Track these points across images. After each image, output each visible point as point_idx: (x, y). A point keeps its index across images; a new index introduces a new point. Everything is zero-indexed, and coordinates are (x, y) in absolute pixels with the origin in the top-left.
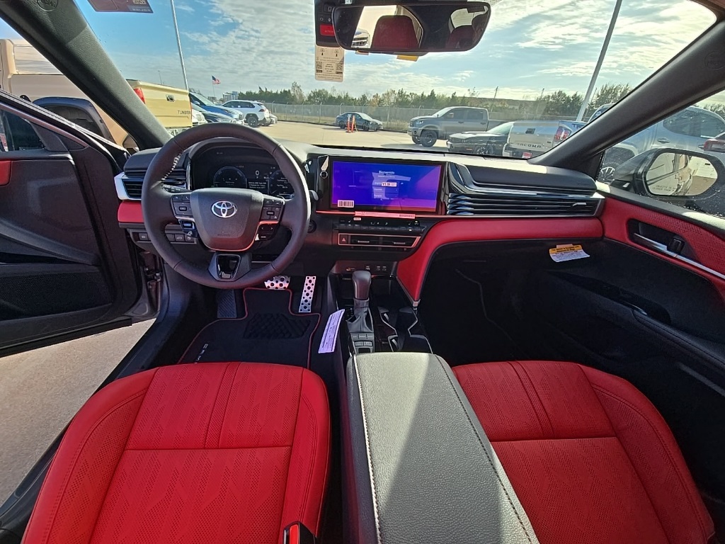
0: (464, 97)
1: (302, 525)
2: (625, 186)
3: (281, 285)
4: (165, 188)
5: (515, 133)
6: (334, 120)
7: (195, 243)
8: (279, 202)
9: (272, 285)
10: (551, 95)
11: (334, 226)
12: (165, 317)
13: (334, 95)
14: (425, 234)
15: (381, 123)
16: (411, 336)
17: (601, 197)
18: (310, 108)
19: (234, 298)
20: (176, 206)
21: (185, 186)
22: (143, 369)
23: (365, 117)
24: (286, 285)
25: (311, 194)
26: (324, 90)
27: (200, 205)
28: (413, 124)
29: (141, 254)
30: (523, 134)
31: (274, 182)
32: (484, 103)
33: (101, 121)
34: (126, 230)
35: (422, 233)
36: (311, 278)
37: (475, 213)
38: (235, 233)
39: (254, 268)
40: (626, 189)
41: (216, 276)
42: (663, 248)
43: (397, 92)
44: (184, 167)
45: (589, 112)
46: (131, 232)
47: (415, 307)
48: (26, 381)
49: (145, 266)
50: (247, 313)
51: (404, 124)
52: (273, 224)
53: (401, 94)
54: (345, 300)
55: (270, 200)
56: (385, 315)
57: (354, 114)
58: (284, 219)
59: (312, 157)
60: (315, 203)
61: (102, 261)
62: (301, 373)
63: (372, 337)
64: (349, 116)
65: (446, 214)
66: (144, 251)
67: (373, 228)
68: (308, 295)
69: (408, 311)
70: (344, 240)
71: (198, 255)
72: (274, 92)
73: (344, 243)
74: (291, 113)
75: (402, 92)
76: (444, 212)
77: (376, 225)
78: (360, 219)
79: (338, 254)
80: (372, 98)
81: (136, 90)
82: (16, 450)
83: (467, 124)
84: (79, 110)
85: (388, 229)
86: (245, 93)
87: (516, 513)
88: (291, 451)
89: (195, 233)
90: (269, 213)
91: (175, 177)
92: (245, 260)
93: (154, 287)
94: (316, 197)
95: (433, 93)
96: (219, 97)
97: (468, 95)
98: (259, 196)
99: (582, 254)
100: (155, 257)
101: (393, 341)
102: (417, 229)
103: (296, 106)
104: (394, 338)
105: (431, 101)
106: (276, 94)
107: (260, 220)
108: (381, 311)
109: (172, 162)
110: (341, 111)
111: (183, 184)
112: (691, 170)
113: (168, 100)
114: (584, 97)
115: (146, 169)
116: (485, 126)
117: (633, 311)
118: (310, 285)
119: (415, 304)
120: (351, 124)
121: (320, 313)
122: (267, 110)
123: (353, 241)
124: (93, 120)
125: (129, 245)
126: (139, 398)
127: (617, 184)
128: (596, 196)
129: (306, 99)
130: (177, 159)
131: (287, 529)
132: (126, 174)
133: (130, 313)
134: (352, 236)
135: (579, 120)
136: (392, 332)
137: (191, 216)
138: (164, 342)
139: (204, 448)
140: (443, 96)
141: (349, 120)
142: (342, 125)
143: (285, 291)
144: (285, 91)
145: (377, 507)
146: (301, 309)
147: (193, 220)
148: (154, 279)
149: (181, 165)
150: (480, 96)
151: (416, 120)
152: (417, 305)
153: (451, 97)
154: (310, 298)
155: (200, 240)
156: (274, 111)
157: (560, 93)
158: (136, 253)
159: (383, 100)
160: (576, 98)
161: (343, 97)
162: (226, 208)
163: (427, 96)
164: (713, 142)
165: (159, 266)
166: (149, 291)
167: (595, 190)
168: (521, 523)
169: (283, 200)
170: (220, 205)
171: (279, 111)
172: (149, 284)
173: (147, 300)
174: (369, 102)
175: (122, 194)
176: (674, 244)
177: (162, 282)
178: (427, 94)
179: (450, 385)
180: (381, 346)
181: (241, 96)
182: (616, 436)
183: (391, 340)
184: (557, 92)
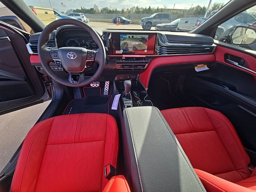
0: (162, 9)
1: (110, 165)
2: (224, 41)
3: (97, 85)
4: (47, 48)
5: (181, 23)
6: (112, 20)
7: (62, 70)
8: (93, 52)
9: (93, 85)
10: (195, 7)
11: (115, 61)
12: (55, 99)
13: (111, 10)
14: (149, 63)
15: (130, 21)
16: (145, 101)
17: (216, 45)
18: (102, 16)
19: (80, 91)
20: (53, 55)
21: (55, 47)
22: (49, 117)
23: (124, 18)
24: (98, 85)
25: (105, 48)
26: (107, 7)
27: (62, 54)
28: (142, 21)
29: (42, 76)
30: (184, 23)
31: (90, 45)
32: (170, 11)
33: (21, 24)
34: (34, 66)
35: (148, 62)
36: (107, 82)
37: (168, 54)
38: (77, 65)
39: (86, 79)
40: (225, 42)
41: (71, 82)
42: (237, 64)
43: (136, 7)
44: (54, 39)
45: (209, 14)
46: (36, 67)
47: (146, 90)
48: (12, 120)
49: (45, 80)
50: (85, 96)
51: (139, 21)
52: (92, 61)
53: (137, 8)
54: (121, 89)
55: (90, 51)
56: (136, 94)
57: (120, 17)
58: (96, 59)
59: (105, 33)
60: (107, 52)
61: (28, 79)
62: (106, 116)
63: (131, 102)
64: (118, 18)
65: (157, 55)
66: (43, 75)
67: (130, 61)
68: (107, 88)
69: (144, 92)
70: (119, 67)
71: (64, 75)
72: (87, 9)
73: (119, 68)
74: (95, 18)
76: (156, 54)
77: (131, 60)
78: (125, 58)
79: (117, 72)
80: (126, 10)
81: (33, 10)
82: (13, 141)
83: (163, 20)
84: (13, 20)
85: (136, 61)
86: (75, 10)
87: (185, 158)
88: (105, 142)
89: (62, 66)
90: (90, 57)
91: (51, 44)
92: (82, 76)
93: (50, 88)
94: (107, 50)
95: (150, 7)
96: (65, 12)
97: (163, 8)
98: (85, 50)
99: (206, 68)
100: (48, 77)
101: (139, 103)
102: (147, 61)
103: (96, 15)
104: (139, 102)
105: (149, 11)
106: (88, 10)
107: (86, 60)
108: (134, 92)
109: (48, 36)
110: (114, 16)
111: (54, 47)
112: (247, 35)
113: (46, 13)
114: (207, 8)
115: (38, 41)
116: (169, 21)
117: (224, 88)
118: (107, 85)
119: (146, 89)
120: (118, 22)
121: (112, 95)
122: (85, 17)
123: (122, 67)
124: (18, 24)
125: (37, 72)
126: (49, 127)
127: (221, 40)
128: (214, 45)
129: (100, 12)
130: (50, 35)
131: (106, 167)
132: (31, 43)
133: (42, 98)
134: (122, 65)
135: (205, 17)
136: (138, 100)
137: (59, 59)
138: (56, 108)
139: (75, 143)
140: (154, 8)
141: (117, 20)
142: (115, 22)
143: (98, 88)
144: (92, 9)
145: (137, 159)
146: (105, 94)
147: (60, 60)
148: (49, 85)
149: (52, 38)
150: (168, 8)
151: (143, 19)
152: (147, 90)
153: (157, 9)
154: (108, 89)
155: (64, 69)
156: (88, 18)
157: (198, 6)
158: (40, 75)
160: (204, 8)
161: (115, 10)
162: (72, 55)
163: (147, 8)
164: (251, 26)
165: (50, 80)
166: (48, 90)
167: (213, 43)
168: (186, 161)
169: (95, 51)
170: (70, 54)
171: (90, 17)
172: (48, 87)
173: (48, 93)
174: (125, 12)
175: (31, 52)
176: (241, 62)
177: (52, 86)
178: (148, 8)
179: (160, 117)
180: (135, 105)
181: (74, 11)
182: (215, 130)
183: (138, 103)
184: (197, 6)
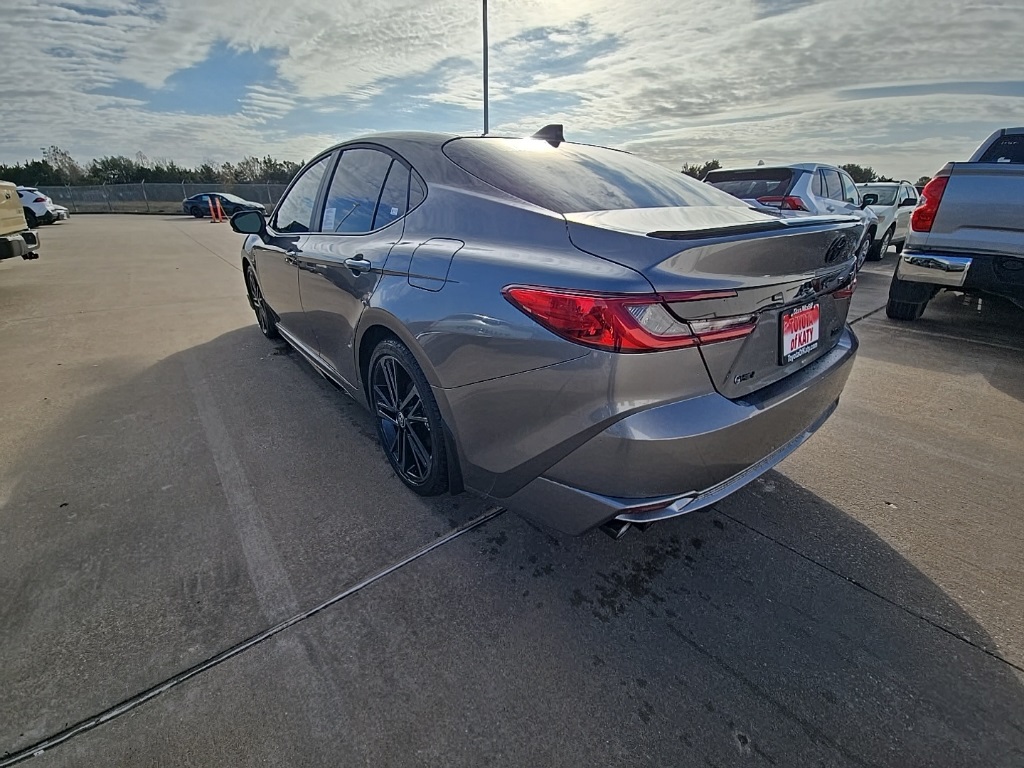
6: (179, 205)
23: (233, 198)
26: (121, 158)
43: (261, 160)
53: (268, 162)
57: (213, 196)
64: (208, 199)
75: (270, 161)
80: (221, 170)
120: (215, 210)
122: (49, 199)
129: (88, 173)
141: (210, 205)
142: (197, 213)
144: (36, 164)
159: (241, 172)
174: (222, 176)
